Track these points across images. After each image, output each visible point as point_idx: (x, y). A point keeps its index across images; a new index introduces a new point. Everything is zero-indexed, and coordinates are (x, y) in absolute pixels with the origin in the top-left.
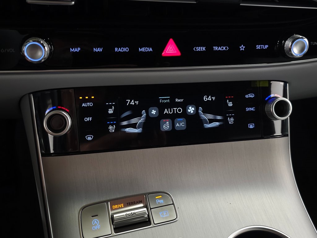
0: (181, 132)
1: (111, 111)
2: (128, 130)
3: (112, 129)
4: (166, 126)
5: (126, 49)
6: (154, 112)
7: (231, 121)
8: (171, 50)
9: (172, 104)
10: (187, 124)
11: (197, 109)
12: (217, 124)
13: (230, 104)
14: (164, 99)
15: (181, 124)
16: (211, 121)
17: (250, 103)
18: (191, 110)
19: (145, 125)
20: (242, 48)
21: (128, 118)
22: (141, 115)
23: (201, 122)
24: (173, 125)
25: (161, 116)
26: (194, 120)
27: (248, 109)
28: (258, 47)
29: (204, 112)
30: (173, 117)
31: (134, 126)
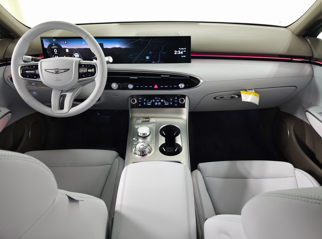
0: (159, 105)
1: (145, 100)
2: (148, 104)
3: (145, 104)
4: (156, 104)
5: (147, 87)
6: (154, 101)
7: (171, 103)
8: (156, 87)
9: (158, 99)
10: (161, 104)
11: (163, 101)
12: (168, 104)
13: (171, 100)
14: (156, 98)
15: (159, 104)
16: (167, 103)
17: (176, 100)
18: (162, 101)
19: (151, 103)
20: (171, 86)
21: (148, 102)
22: (151, 101)
23: (164, 103)
24: (158, 104)
25: (156, 101)
26: (163, 103)
27: (175, 101)
28: (174, 86)
29: (165, 101)
30: (158, 102)
31: (149, 103)
